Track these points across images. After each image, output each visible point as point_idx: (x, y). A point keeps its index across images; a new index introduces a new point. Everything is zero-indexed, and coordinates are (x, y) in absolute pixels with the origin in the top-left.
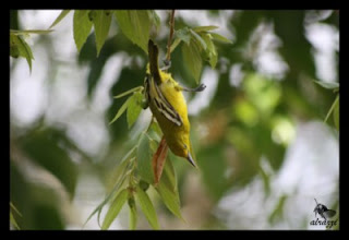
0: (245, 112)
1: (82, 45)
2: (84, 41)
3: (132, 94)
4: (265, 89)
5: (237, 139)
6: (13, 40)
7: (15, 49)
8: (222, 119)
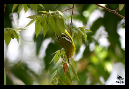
0: (94, 60)
4: (102, 51)
5: (91, 69)
7: (13, 35)
8: (86, 62)
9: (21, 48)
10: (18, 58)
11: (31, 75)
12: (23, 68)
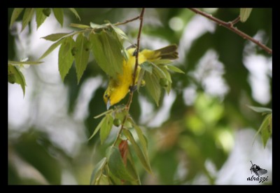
0: (195, 124)
1: (65, 75)
2: (67, 72)
3: (104, 116)
4: (211, 105)
5: (188, 146)
6: (10, 70)
7: (12, 76)
8: (176, 129)
9: (35, 97)
10: (29, 120)
11: (58, 157)
12: (40, 143)
